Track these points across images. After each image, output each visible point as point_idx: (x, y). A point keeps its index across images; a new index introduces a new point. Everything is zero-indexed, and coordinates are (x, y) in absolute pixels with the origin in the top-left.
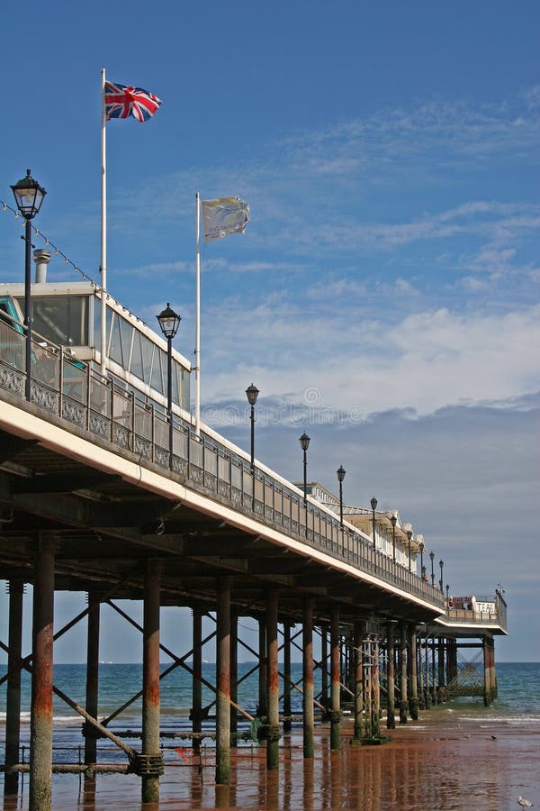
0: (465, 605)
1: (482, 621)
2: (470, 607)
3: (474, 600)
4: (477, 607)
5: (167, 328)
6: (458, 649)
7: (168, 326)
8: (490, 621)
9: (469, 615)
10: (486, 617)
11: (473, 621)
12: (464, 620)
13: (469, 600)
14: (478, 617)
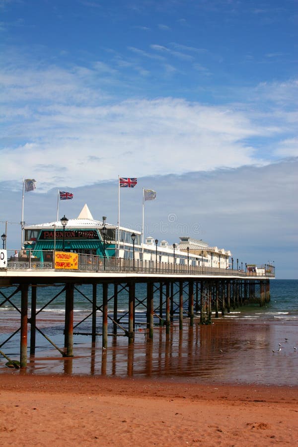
0: (253, 270)
1: (259, 276)
2: (255, 270)
3: (256, 268)
4: (258, 271)
8: (262, 276)
9: (254, 274)
10: (261, 275)
11: (256, 276)
12: (252, 276)
13: (254, 268)
14: (258, 275)
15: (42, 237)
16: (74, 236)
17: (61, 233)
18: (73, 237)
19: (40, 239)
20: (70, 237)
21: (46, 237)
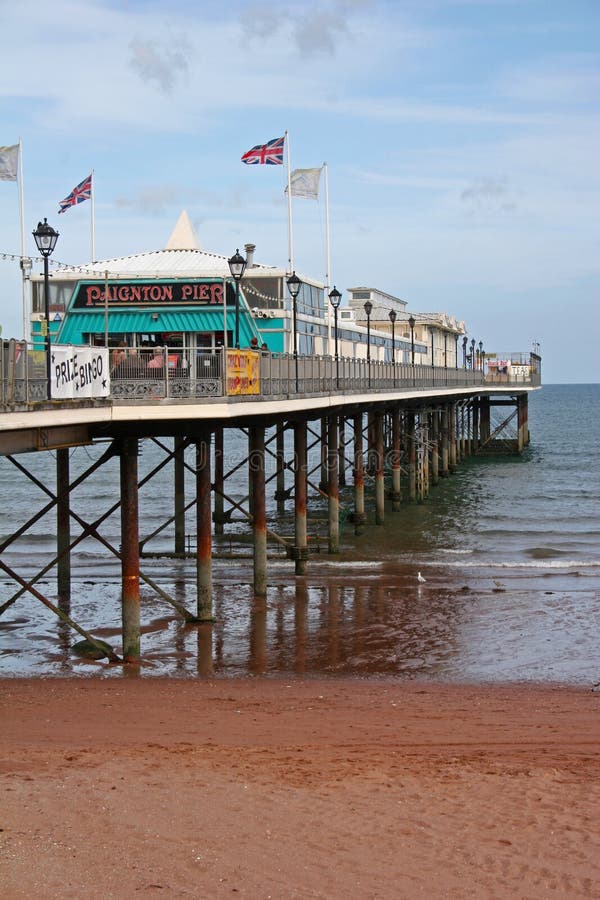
0: (501, 370)
1: (516, 384)
2: (505, 370)
3: (508, 364)
4: (512, 371)
5: (334, 302)
6: (491, 407)
7: (335, 300)
8: (524, 384)
9: (504, 379)
10: (520, 380)
11: (508, 384)
12: (499, 384)
13: (504, 365)
14: (512, 380)
15: (80, 302)
16: (171, 298)
17: (133, 289)
18: (167, 299)
19: (75, 306)
20: (160, 300)
21: (93, 301)
